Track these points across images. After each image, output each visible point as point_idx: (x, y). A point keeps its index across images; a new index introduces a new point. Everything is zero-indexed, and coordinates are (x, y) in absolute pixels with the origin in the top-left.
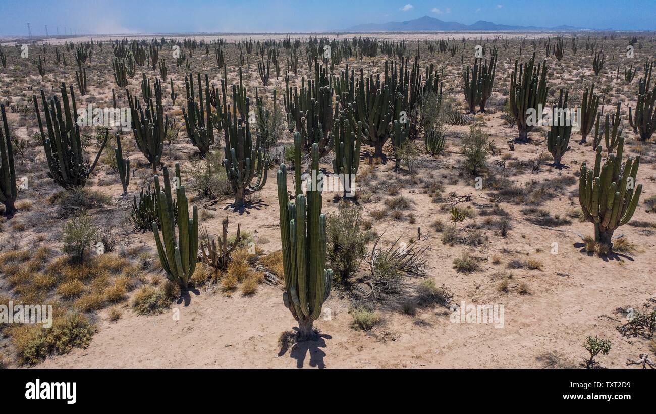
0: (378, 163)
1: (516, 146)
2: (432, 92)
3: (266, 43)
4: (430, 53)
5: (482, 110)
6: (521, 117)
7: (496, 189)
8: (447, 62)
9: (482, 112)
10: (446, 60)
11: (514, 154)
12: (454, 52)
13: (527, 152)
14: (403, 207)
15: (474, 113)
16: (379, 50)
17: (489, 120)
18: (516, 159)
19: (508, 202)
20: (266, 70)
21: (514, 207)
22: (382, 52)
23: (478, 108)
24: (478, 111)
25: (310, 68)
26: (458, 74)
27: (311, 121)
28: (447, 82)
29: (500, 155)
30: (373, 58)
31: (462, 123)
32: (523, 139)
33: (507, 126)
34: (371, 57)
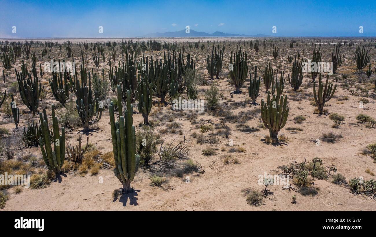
0: (162, 106)
1: (234, 95)
2: (190, 68)
3: (96, 44)
4: (190, 49)
5: (217, 78)
6: (236, 80)
7: (224, 116)
8: (199, 53)
9: (217, 79)
10: (199, 52)
11: (233, 99)
12: (202, 48)
13: (240, 98)
14: (176, 127)
15: (213, 80)
16: (162, 47)
17: (221, 83)
18: (234, 101)
19: (229, 122)
20: (97, 59)
21: (232, 124)
22: (164, 48)
23: (215, 77)
24: (215, 79)
25: (123, 57)
26: (205, 59)
27: (125, 85)
28: (199, 64)
29: (226, 100)
30: (159, 52)
31: (207, 84)
32: (238, 92)
33: (230, 86)
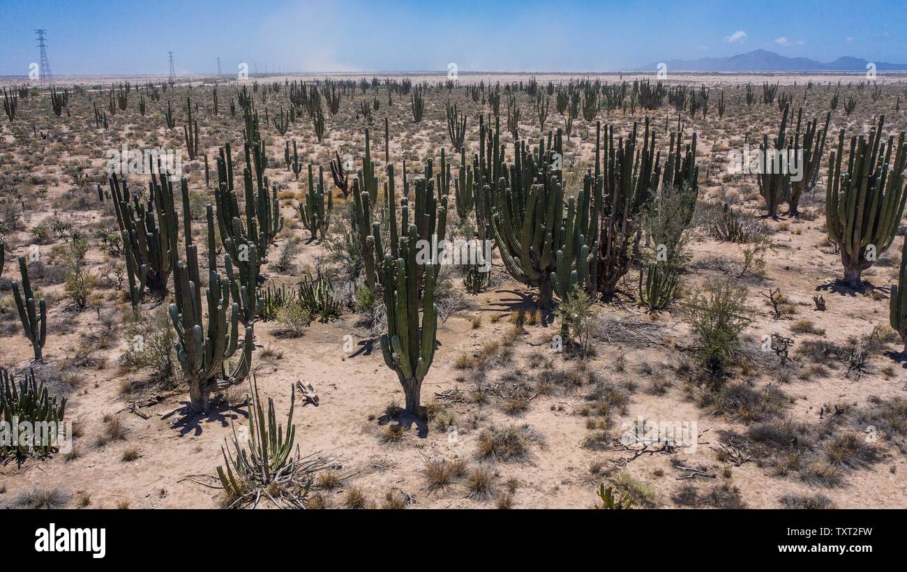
0: (533, 323)
1: (830, 298)
3: (507, 87)
4: (747, 105)
5: (793, 212)
7: (746, 420)
8: (768, 120)
9: (791, 216)
10: (768, 117)
11: (820, 320)
12: (784, 106)
13: (852, 316)
14: (511, 454)
15: (775, 218)
16: (666, 99)
17: (799, 233)
18: (822, 333)
19: (760, 465)
21: (770, 481)
22: (670, 102)
23: (785, 207)
24: (785, 214)
29: (791, 319)
30: (652, 111)
31: (741, 239)
32: (851, 283)
33: (828, 249)
34: (650, 109)
